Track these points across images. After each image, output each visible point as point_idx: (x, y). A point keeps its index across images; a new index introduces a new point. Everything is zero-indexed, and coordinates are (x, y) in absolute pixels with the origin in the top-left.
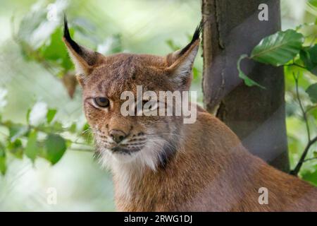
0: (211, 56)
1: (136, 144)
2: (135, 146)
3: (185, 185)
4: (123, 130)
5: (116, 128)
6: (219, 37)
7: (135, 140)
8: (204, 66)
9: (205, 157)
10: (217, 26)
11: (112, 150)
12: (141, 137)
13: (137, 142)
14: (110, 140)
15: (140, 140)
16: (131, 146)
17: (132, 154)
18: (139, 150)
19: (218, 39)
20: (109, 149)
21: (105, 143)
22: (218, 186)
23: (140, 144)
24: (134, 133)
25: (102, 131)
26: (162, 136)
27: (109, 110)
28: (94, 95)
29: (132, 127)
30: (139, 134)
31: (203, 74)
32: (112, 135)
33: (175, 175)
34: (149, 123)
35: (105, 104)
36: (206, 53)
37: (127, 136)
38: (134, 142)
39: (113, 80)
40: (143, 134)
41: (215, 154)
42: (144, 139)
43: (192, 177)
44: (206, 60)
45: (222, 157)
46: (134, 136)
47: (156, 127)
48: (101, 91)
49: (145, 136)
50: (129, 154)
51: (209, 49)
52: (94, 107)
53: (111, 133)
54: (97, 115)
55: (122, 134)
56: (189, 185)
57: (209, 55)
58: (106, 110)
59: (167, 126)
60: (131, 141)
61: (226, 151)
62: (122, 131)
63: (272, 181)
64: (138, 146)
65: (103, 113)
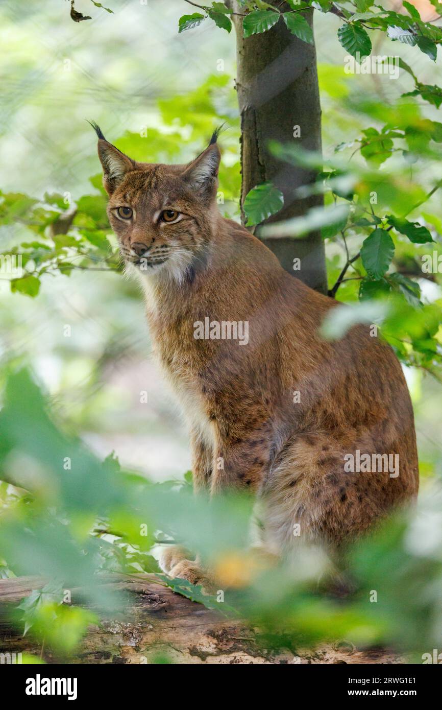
0: (250, 173)
1: (159, 256)
2: (158, 258)
3: (210, 302)
4: (145, 242)
5: (138, 241)
6: (258, 154)
7: (158, 252)
8: (242, 183)
9: (234, 276)
10: (257, 143)
11: (134, 262)
12: (164, 249)
13: (160, 254)
14: (132, 253)
15: (163, 252)
16: (154, 259)
17: (154, 266)
18: (163, 262)
19: (257, 155)
20: (131, 261)
21: (127, 256)
22: (248, 306)
23: (164, 256)
24: (157, 245)
25: (125, 243)
26: (188, 249)
27: (132, 222)
28: (118, 205)
29: (154, 240)
30: (162, 247)
31: (242, 190)
32: (133, 249)
33: (200, 290)
34: (172, 236)
35: (129, 216)
36: (244, 169)
37: (149, 249)
38: (157, 255)
39: (137, 190)
40: (166, 246)
41: (246, 273)
42: (167, 251)
43: (217, 294)
44: (244, 178)
45: (254, 278)
46: (157, 248)
47: (180, 239)
48: (126, 201)
49: (168, 249)
50: (152, 267)
51: (248, 165)
52: (117, 218)
53: (132, 246)
54: (120, 227)
55: (144, 247)
56: (214, 303)
57: (248, 172)
58: (129, 222)
59: (193, 239)
60: (154, 253)
61: (260, 270)
62: (144, 245)
63: (310, 303)
64: (162, 258)
65: (126, 226)
